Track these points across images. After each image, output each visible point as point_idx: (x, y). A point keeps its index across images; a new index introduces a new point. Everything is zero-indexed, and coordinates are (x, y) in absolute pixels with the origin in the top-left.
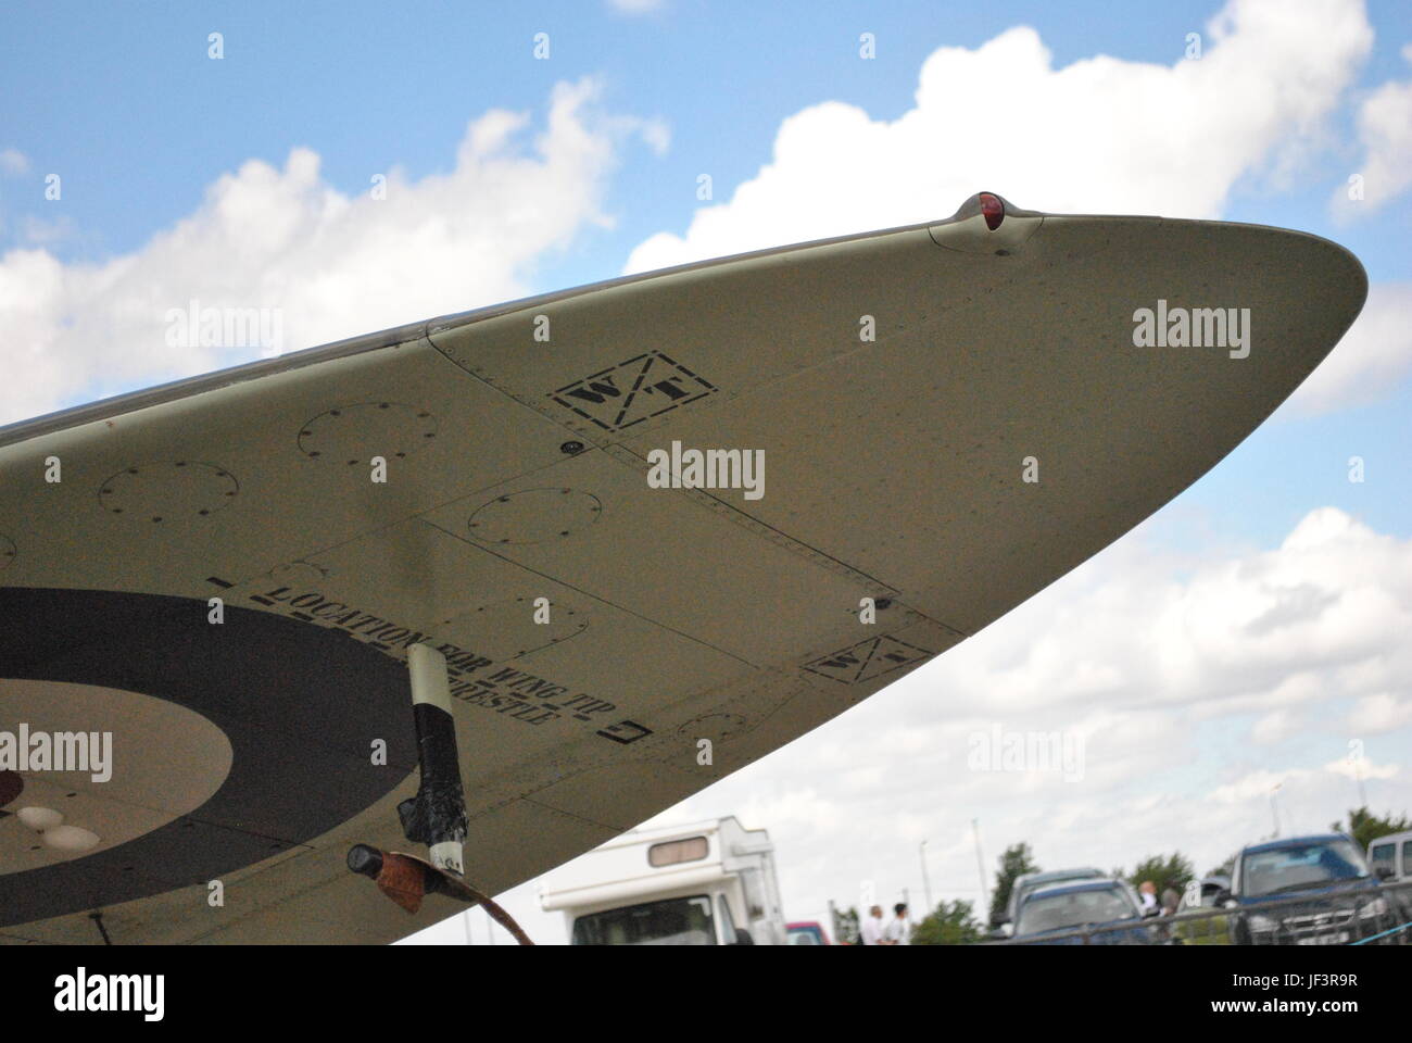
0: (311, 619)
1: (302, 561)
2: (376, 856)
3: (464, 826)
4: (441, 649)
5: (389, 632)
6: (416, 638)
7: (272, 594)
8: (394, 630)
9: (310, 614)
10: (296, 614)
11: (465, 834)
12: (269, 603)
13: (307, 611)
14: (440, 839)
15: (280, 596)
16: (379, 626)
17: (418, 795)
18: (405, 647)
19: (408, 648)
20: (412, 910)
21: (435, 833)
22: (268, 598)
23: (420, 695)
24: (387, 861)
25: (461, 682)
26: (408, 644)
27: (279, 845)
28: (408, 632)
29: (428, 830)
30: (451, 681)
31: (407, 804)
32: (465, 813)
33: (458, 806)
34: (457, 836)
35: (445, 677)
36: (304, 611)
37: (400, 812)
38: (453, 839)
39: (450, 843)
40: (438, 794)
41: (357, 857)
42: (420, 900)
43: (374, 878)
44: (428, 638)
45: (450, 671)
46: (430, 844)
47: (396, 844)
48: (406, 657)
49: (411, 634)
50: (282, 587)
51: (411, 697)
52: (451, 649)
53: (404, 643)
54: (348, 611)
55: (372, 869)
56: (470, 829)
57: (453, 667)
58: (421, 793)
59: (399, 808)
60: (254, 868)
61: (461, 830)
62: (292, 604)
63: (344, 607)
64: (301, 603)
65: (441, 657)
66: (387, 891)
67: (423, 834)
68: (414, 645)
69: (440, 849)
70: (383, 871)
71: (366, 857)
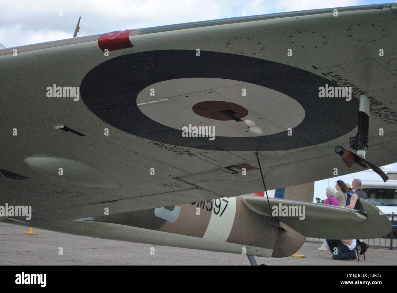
0: (337, 82)
1: (339, 66)
2: (343, 150)
3: (367, 147)
4: (369, 98)
5: (356, 90)
6: (363, 93)
7: (328, 73)
8: (359, 90)
9: (337, 81)
10: (333, 80)
11: (367, 149)
12: (326, 76)
13: (336, 80)
14: (360, 149)
15: (329, 74)
16: (355, 88)
17: (356, 136)
18: (360, 95)
19: (361, 95)
20: (349, 167)
21: (359, 147)
22: (326, 74)
23: (362, 109)
24: (346, 152)
25: (372, 108)
26: (361, 94)
27: (310, 144)
28: (362, 91)
29: (357, 146)
30: (370, 107)
31: (353, 138)
32: (368, 143)
33: (366, 141)
34: (365, 150)
35: (369, 106)
36: (335, 80)
37: (350, 140)
38: (364, 150)
39: (363, 151)
40: (362, 137)
41: (338, 149)
42: (352, 164)
43: (341, 156)
44: (367, 94)
45: (370, 105)
46: (357, 150)
47: (348, 148)
48: (360, 98)
49: (363, 92)
50: (331, 72)
51: (359, 109)
52: (372, 98)
53: (360, 94)
54: (347, 82)
55: (341, 153)
56: (368, 148)
57: (371, 103)
58: (357, 136)
59: (350, 139)
60: (301, 149)
61: (366, 148)
62: (332, 77)
63: (346, 81)
64: (335, 77)
65: (369, 100)
66: (344, 160)
67: (356, 147)
68: (362, 95)
69: (360, 152)
70: (344, 154)
71: (341, 149)
